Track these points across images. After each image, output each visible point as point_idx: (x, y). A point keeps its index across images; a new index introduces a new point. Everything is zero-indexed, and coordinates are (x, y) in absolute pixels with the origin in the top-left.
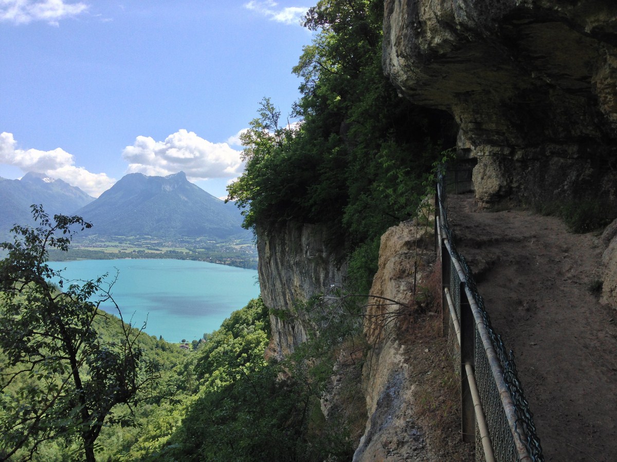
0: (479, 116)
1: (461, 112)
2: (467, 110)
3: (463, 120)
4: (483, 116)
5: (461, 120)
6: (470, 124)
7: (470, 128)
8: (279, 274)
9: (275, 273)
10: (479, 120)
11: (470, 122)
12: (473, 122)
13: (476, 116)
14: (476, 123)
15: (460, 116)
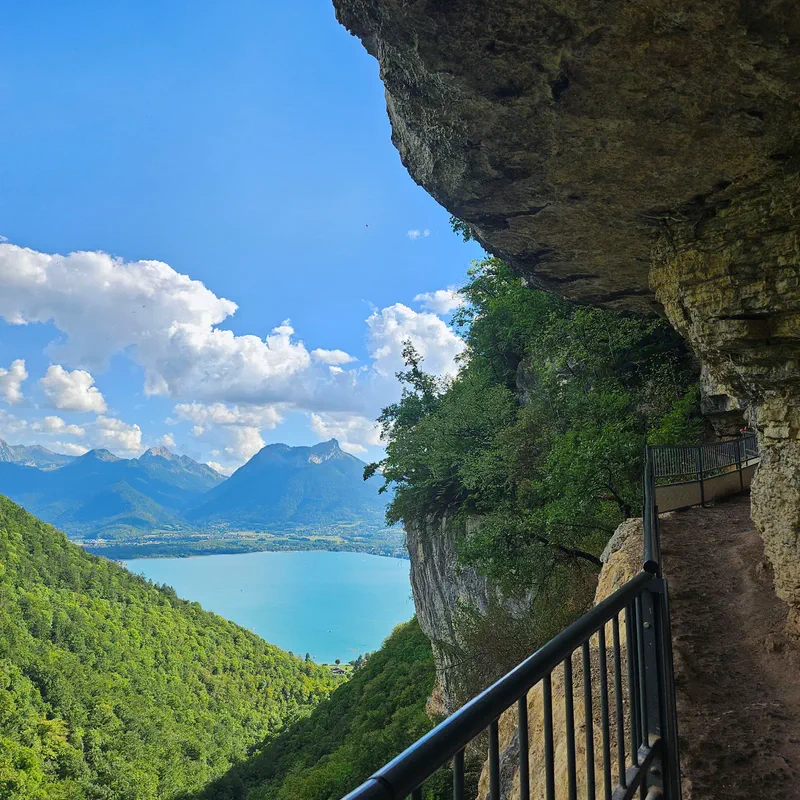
0: (759, 286)
1: (682, 284)
2: (705, 270)
3: (694, 313)
4: (781, 286)
5: (686, 314)
6: (723, 326)
7: (726, 341)
8: (439, 588)
9: (433, 585)
10: (762, 303)
11: (722, 318)
12: (735, 317)
13: (747, 291)
14: (749, 316)
15: (681, 302)
